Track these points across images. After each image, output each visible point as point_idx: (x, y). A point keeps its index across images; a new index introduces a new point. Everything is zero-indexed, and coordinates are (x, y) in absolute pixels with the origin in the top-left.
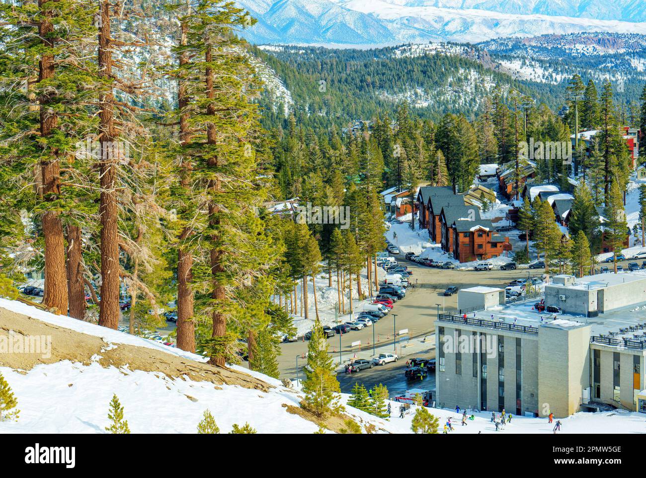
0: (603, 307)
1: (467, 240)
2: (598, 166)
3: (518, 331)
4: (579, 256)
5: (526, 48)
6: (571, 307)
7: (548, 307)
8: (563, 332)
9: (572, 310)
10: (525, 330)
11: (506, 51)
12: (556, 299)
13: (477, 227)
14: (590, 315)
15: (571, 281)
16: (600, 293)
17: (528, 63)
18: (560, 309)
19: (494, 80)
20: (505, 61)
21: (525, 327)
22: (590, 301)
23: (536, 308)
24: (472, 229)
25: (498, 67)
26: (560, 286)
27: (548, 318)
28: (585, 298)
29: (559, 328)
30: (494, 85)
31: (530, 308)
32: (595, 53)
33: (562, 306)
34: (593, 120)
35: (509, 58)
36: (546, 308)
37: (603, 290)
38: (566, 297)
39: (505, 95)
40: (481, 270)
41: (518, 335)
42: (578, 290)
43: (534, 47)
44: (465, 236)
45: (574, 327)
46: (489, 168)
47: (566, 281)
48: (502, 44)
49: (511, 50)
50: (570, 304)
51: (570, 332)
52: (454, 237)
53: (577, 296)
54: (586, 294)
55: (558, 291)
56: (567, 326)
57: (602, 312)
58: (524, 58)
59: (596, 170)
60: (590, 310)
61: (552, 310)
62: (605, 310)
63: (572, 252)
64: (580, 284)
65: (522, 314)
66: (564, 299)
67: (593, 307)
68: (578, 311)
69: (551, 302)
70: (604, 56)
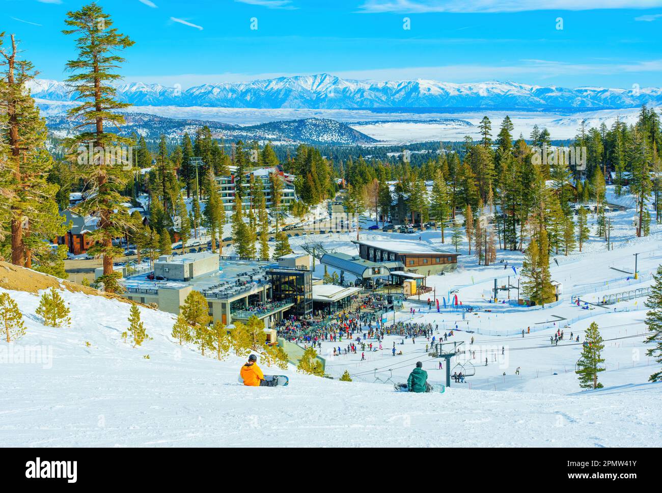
0: (192, 274)
1: (78, 239)
2: (159, 189)
3: (142, 293)
4: (163, 244)
5: (69, 123)
6: (173, 275)
7: (157, 277)
8: (176, 291)
9: (173, 277)
10: (146, 292)
11: (55, 125)
12: (162, 271)
13: (85, 231)
14: (185, 280)
15: (171, 259)
16: (191, 265)
17: (71, 132)
18: (165, 277)
19: (52, 143)
20: (56, 131)
21: (147, 290)
22: (185, 271)
23: (148, 278)
24: (82, 232)
25: (52, 135)
26: (164, 262)
27: (158, 284)
28: (181, 269)
29: (172, 288)
30: (52, 146)
31: (144, 278)
32: (114, 125)
33: (166, 275)
34: (145, 162)
35: (59, 129)
36: (155, 277)
37: (192, 264)
38: (169, 270)
39: (60, 152)
40: (90, 259)
41: (143, 296)
42: (177, 265)
43: (74, 122)
44: (77, 238)
45: (182, 287)
46: (75, 195)
47: (168, 259)
48: (52, 120)
49: (59, 124)
50: (172, 274)
51: (180, 290)
52: (69, 238)
53: (176, 268)
54: (182, 266)
55: (163, 266)
56: (177, 287)
57: (192, 278)
58: (68, 129)
59: (157, 192)
60: (185, 277)
61: (159, 278)
62: (194, 276)
63: (159, 242)
64: (177, 260)
65: (140, 282)
66: (167, 271)
67: (187, 275)
68: (177, 278)
69: (159, 273)
70: (120, 128)
